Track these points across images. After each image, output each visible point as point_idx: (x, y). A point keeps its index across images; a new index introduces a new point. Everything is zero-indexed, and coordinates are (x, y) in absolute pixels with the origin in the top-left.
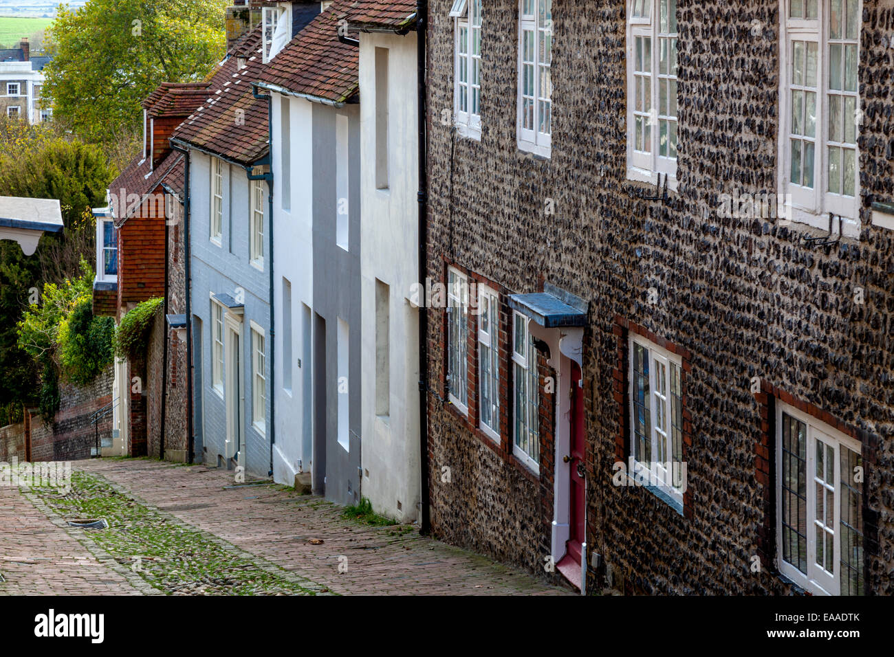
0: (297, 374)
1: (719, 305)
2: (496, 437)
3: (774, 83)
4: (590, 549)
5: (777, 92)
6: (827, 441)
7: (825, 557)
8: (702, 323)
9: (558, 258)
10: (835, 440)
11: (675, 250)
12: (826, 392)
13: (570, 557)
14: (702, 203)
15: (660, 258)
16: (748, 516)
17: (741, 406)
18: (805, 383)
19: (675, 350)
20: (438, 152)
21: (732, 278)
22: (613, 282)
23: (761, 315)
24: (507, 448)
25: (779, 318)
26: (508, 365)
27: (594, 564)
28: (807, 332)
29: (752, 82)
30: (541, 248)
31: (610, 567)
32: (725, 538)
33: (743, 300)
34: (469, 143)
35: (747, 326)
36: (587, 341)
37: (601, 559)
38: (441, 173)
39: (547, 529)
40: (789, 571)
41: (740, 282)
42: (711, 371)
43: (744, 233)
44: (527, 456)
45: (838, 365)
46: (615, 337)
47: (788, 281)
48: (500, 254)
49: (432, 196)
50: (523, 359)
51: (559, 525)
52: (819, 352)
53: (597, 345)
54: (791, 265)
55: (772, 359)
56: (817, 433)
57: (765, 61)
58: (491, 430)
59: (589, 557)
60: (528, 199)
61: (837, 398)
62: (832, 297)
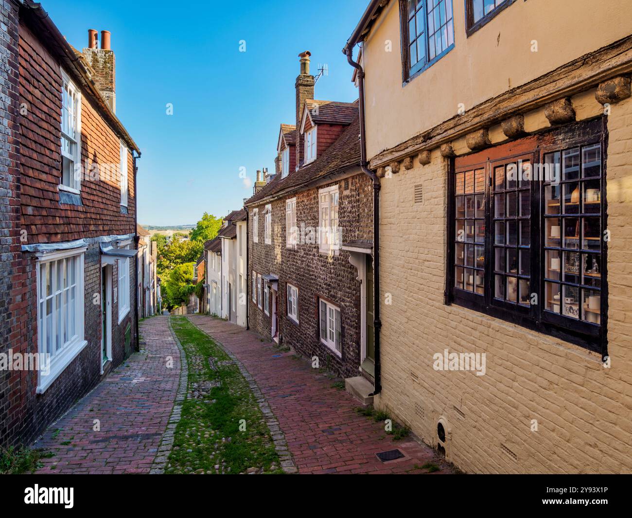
0: (226, 295)
1: (306, 275)
2: (261, 308)
3: (318, 219)
4: (279, 334)
5: (318, 221)
6: (331, 308)
7: (332, 338)
8: (302, 279)
9: (273, 267)
10: (334, 307)
11: (297, 263)
12: (331, 295)
13: (275, 336)
14: (302, 250)
15: (293, 265)
16: (313, 327)
17: (311, 300)
18: (326, 293)
19: (297, 287)
20: (250, 247)
21: (309, 268)
22: (283, 271)
23: (316, 277)
24: (263, 311)
25: (320, 277)
26: (263, 292)
27: (280, 337)
28: (326, 280)
29: (313, 220)
30: (269, 265)
31: (284, 338)
32: (308, 332)
33: (311, 273)
34: (256, 243)
35: (312, 280)
36: (278, 286)
37: (282, 337)
38: (250, 250)
39: (271, 329)
40: (323, 341)
41: (311, 269)
42: (304, 291)
43: (311, 257)
44: (267, 312)
45: (334, 288)
46: (284, 284)
47: (322, 268)
48: (262, 267)
49: (249, 256)
50: (266, 290)
51: (274, 328)
52: (329, 285)
53: (280, 286)
54: (323, 264)
55: (318, 287)
56: (330, 306)
57: (316, 214)
58: (260, 307)
59: (279, 336)
60: (267, 254)
61: (334, 297)
62: (332, 271)
